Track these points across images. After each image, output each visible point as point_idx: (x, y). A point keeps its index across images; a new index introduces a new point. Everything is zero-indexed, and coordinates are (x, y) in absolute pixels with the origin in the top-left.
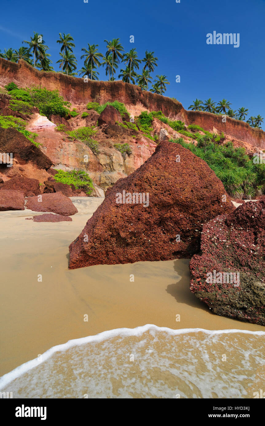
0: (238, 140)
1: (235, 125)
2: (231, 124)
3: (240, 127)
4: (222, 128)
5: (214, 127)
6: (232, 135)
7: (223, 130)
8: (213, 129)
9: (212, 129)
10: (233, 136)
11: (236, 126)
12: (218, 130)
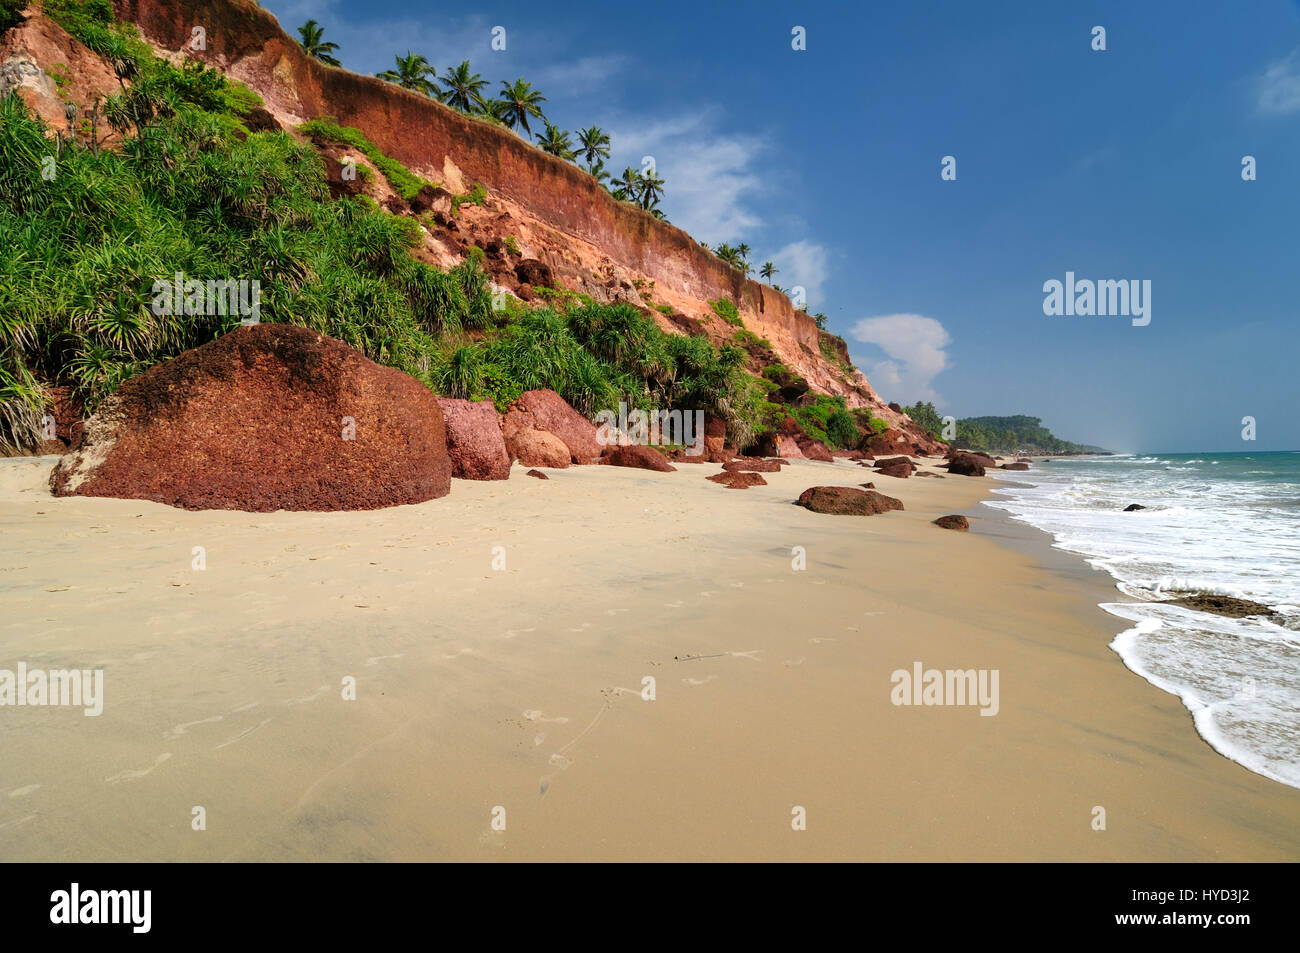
0: (546, 227)
1: (541, 170)
2: (523, 164)
3: (562, 183)
4: (482, 169)
5: (447, 160)
6: (526, 203)
7: (487, 176)
8: (443, 165)
9: (440, 166)
10: (531, 209)
11: (547, 177)
12: (465, 172)
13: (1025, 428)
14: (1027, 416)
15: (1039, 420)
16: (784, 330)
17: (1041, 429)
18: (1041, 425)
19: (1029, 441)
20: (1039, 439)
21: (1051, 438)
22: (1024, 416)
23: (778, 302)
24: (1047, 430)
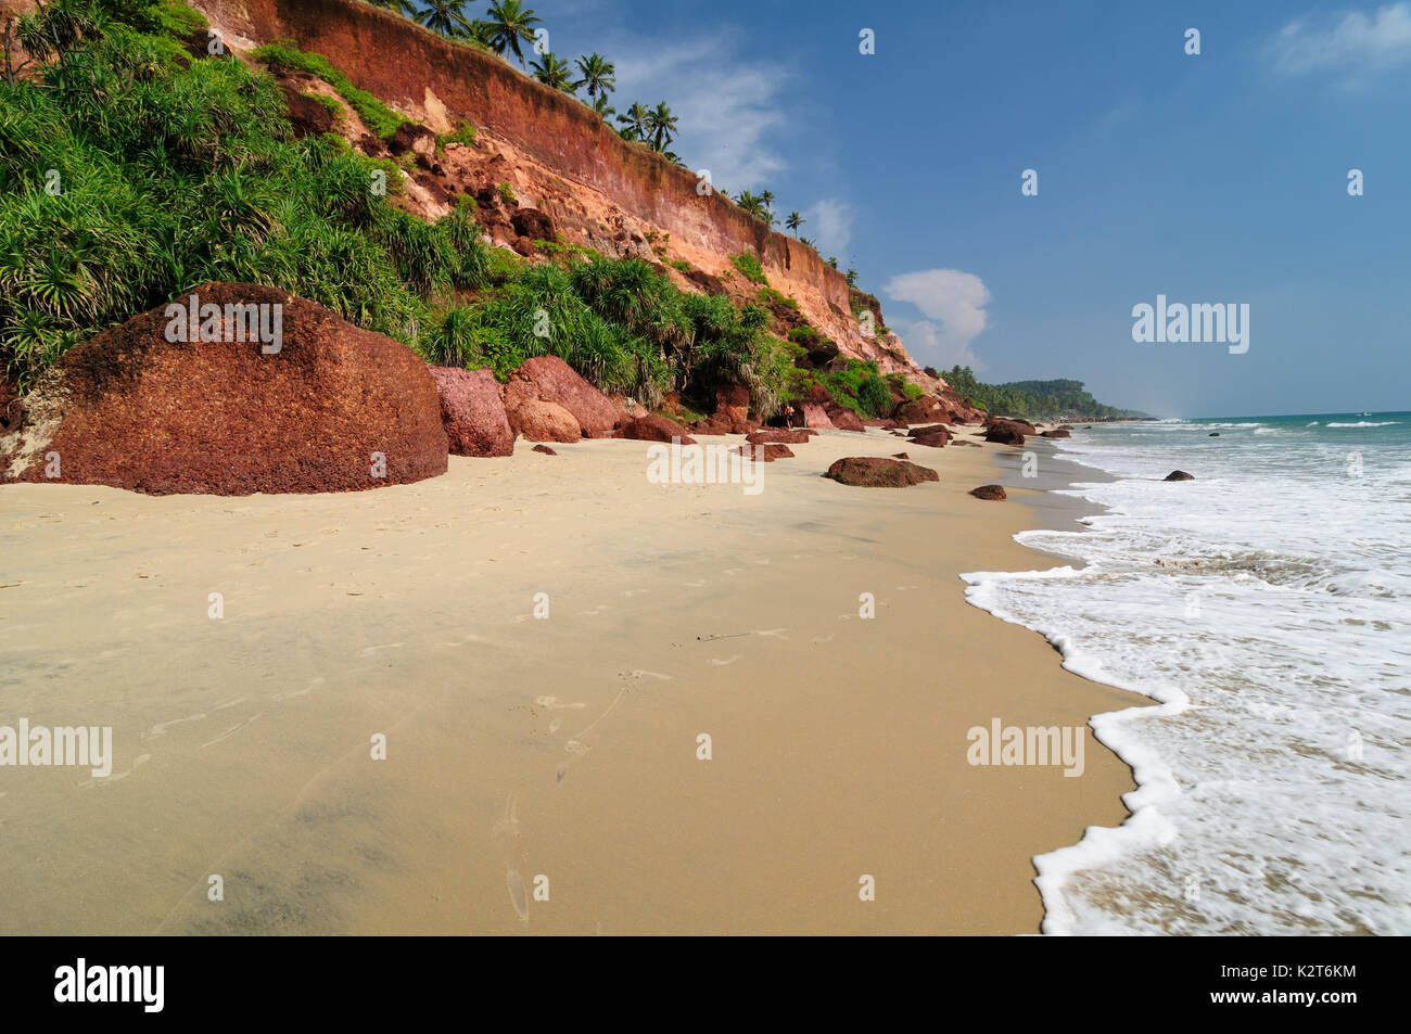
13: (1067, 393)
14: (1070, 379)
15: (1082, 384)
16: (812, 288)
17: (1085, 394)
18: (1084, 389)
19: (1071, 407)
20: (1080, 403)
21: (1094, 402)
22: (1066, 380)
23: (806, 257)
24: (1090, 395)
